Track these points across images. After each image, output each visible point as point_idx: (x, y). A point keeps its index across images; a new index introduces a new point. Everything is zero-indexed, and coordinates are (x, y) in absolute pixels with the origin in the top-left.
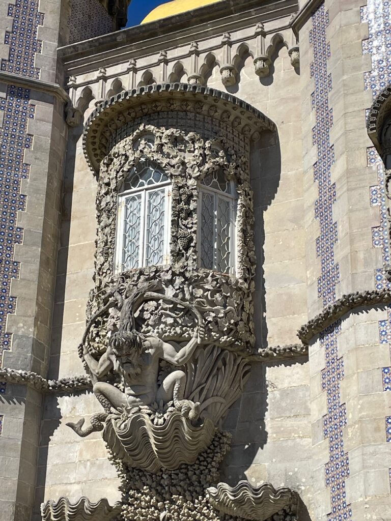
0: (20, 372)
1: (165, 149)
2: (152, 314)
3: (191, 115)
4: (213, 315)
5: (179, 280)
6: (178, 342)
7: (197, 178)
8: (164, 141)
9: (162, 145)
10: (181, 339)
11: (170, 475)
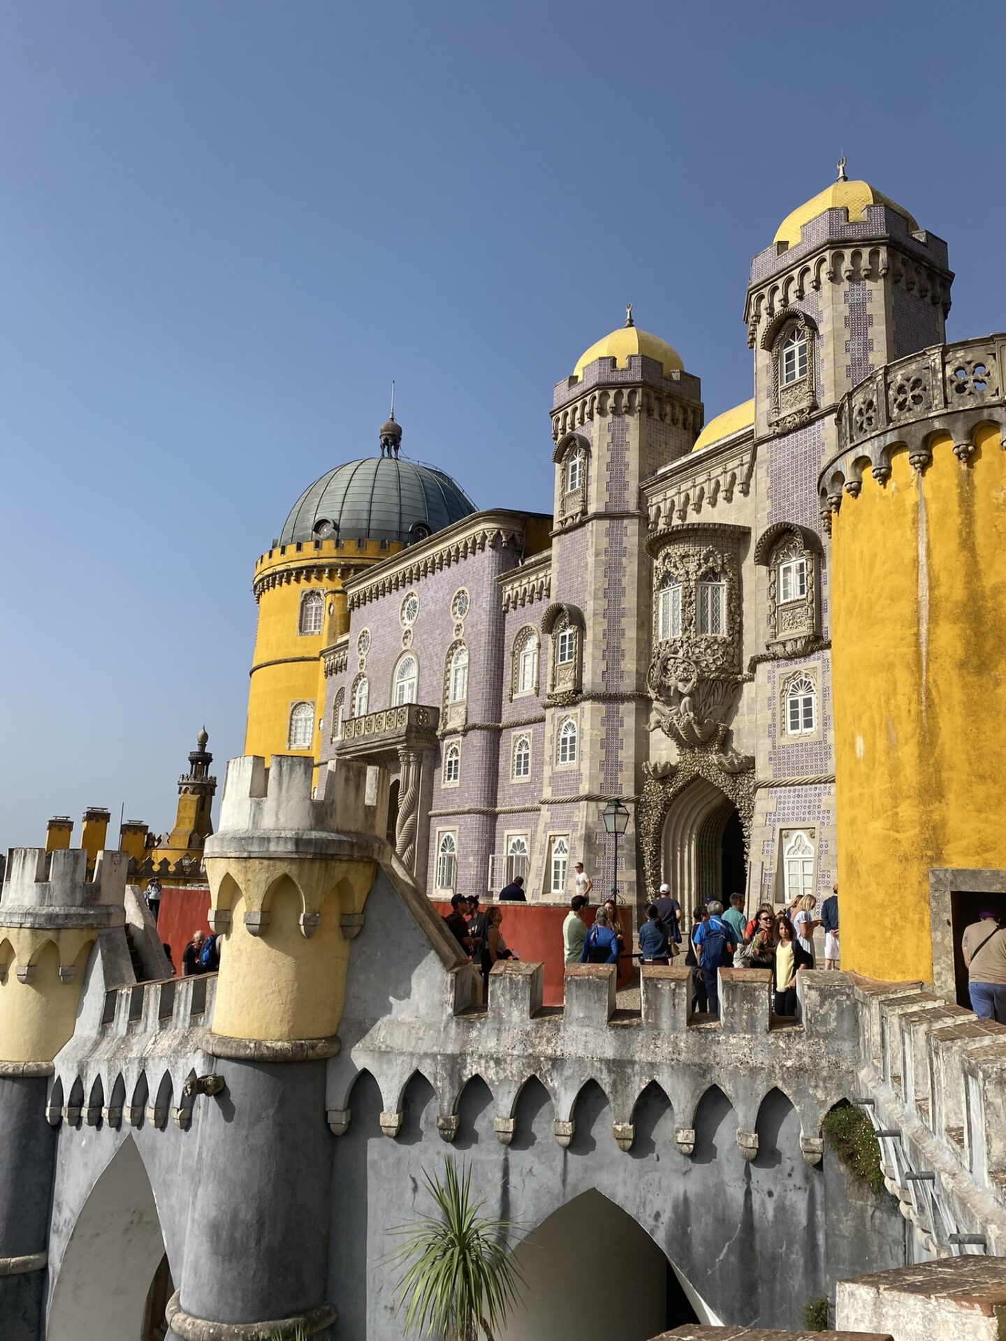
0: (629, 693)
2: (672, 667)
3: (693, 539)
4: (706, 662)
5: (685, 645)
7: (695, 580)
9: (676, 562)
10: (687, 680)
11: (699, 748)
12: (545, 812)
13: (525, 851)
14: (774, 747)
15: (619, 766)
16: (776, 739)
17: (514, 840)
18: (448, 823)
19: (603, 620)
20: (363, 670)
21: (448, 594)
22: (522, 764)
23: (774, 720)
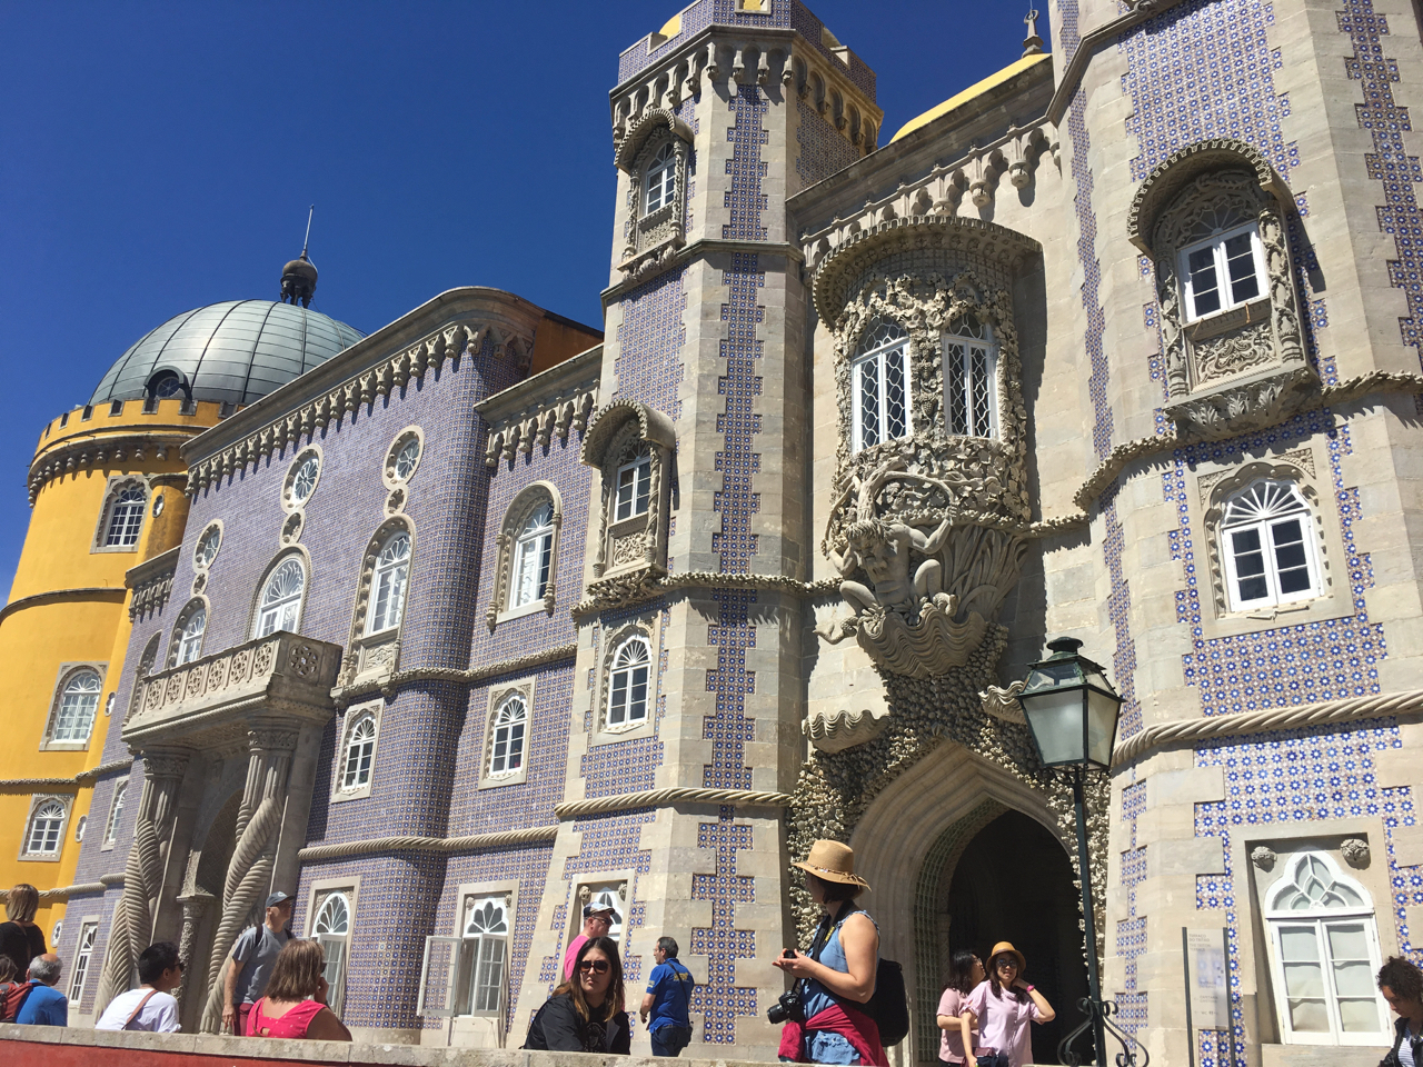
0: (769, 577)
1: (900, 300)
2: (895, 497)
3: (929, 253)
4: (969, 489)
5: (924, 453)
6: (928, 526)
7: (939, 328)
8: (897, 289)
9: (896, 294)
10: (932, 522)
11: (940, 681)
12: (569, 837)
13: (502, 927)
14: (1198, 643)
15: (746, 727)
16: (1203, 624)
17: (481, 905)
18: (339, 873)
19: (715, 434)
20: (200, 594)
21: (381, 442)
22: (509, 747)
23: (1191, 580)
